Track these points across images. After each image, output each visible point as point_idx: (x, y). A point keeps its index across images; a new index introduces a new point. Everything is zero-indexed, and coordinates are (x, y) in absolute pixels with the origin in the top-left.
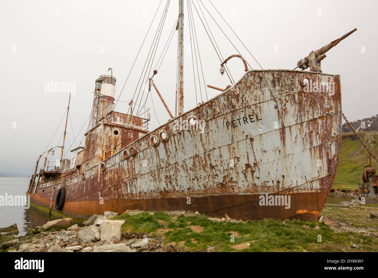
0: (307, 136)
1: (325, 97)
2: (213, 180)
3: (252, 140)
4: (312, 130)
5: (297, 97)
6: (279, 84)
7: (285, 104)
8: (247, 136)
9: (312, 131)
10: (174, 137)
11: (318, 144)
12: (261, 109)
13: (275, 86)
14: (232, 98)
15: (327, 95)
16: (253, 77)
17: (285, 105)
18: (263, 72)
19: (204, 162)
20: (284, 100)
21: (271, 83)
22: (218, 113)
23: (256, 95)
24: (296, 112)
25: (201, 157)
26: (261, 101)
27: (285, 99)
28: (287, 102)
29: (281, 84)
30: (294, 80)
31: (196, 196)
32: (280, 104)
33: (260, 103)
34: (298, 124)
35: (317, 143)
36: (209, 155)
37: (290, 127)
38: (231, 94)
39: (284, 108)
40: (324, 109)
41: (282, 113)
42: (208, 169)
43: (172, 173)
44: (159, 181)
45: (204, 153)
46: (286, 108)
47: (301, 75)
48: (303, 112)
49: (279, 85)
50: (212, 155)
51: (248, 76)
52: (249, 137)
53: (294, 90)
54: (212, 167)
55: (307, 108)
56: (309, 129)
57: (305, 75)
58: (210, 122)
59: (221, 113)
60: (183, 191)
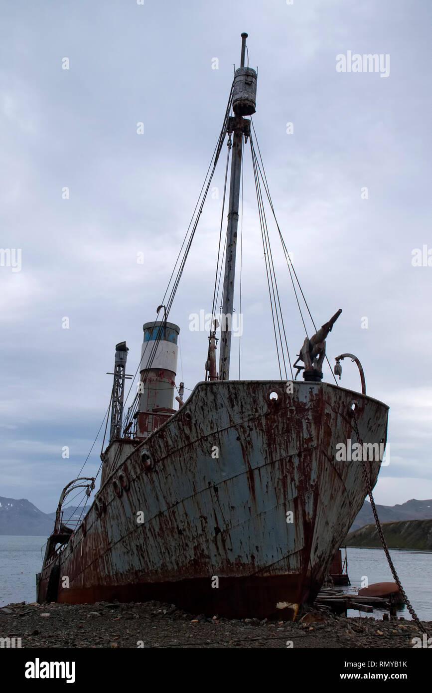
0: (281, 483)
1: (303, 420)
2: (183, 553)
3: (216, 490)
4: (286, 474)
5: (263, 421)
6: (238, 403)
7: (249, 433)
8: (209, 483)
9: (286, 476)
10: (134, 483)
11: (294, 497)
12: (221, 442)
13: (233, 406)
14: (183, 425)
15: (306, 417)
16: (204, 392)
17: (249, 435)
18: (217, 385)
19: (170, 523)
20: (246, 427)
21: (228, 402)
22: (172, 448)
23: (212, 420)
24: (265, 446)
25: (166, 516)
26: (219, 429)
27: (249, 426)
28: (251, 430)
29: (240, 403)
30: (257, 396)
31: (171, 578)
32: (242, 434)
33: (218, 432)
34: (269, 464)
35: (293, 495)
36: (174, 512)
37: (259, 469)
38: (181, 419)
39: (248, 439)
40: (301, 439)
41: (246, 447)
42: (176, 536)
43: (142, 541)
44: (132, 555)
45: (168, 509)
46: (250, 439)
47: (266, 387)
48: (273, 446)
49: (237, 405)
50: (177, 512)
51: (199, 391)
52: (212, 485)
53: (259, 411)
54: (180, 532)
55: (278, 440)
56: (283, 472)
57: (272, 387)
58: (165, 461)
59: (174, 447)
60: (156, 571)
